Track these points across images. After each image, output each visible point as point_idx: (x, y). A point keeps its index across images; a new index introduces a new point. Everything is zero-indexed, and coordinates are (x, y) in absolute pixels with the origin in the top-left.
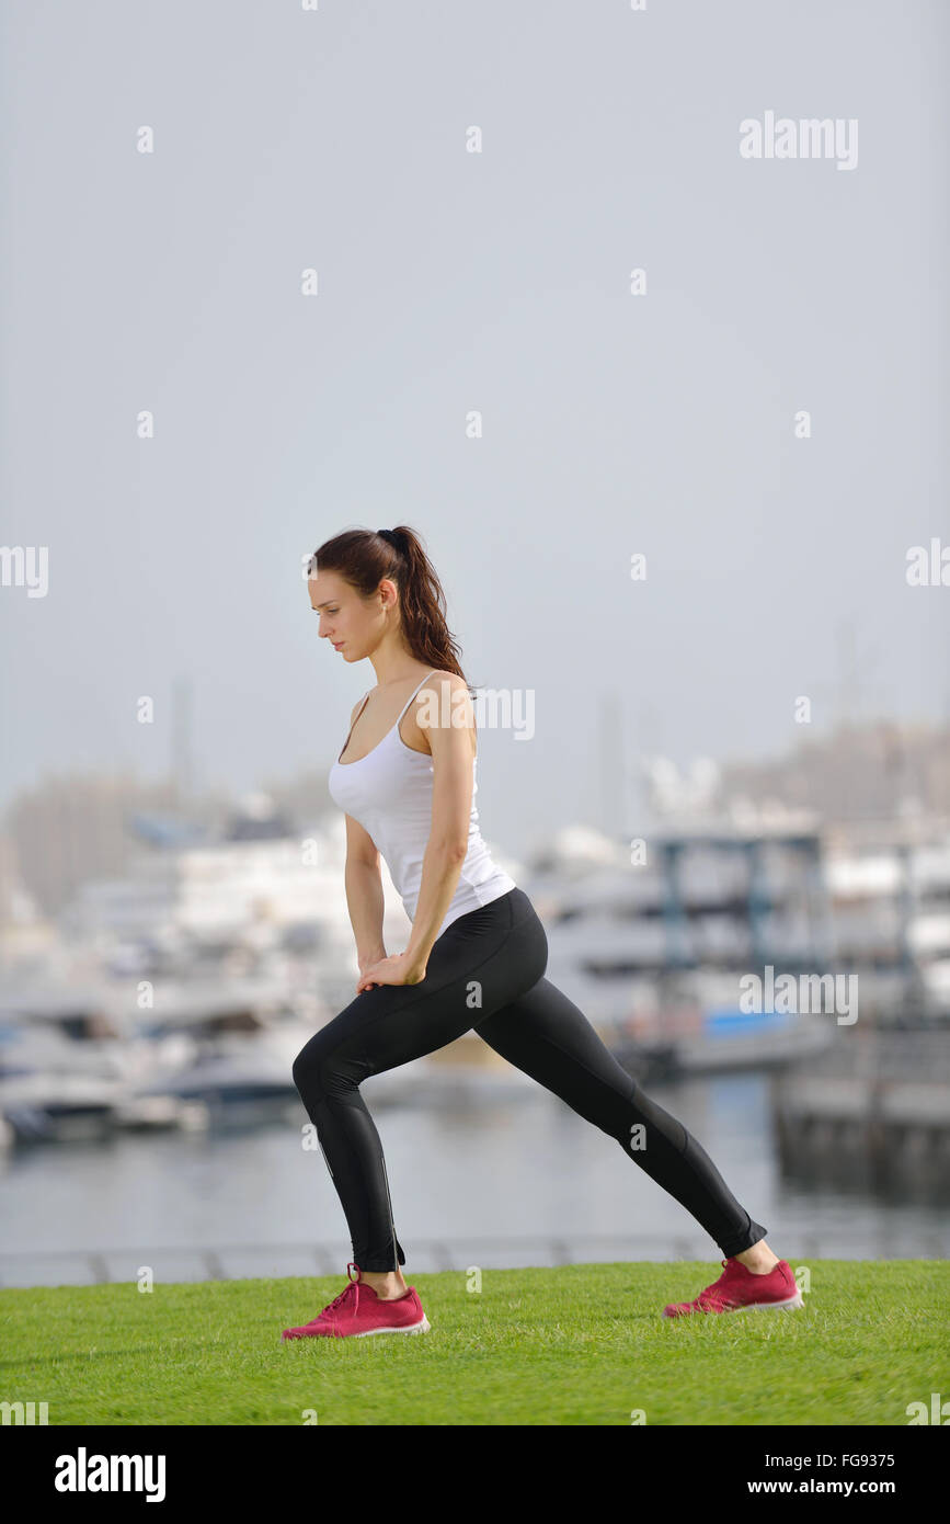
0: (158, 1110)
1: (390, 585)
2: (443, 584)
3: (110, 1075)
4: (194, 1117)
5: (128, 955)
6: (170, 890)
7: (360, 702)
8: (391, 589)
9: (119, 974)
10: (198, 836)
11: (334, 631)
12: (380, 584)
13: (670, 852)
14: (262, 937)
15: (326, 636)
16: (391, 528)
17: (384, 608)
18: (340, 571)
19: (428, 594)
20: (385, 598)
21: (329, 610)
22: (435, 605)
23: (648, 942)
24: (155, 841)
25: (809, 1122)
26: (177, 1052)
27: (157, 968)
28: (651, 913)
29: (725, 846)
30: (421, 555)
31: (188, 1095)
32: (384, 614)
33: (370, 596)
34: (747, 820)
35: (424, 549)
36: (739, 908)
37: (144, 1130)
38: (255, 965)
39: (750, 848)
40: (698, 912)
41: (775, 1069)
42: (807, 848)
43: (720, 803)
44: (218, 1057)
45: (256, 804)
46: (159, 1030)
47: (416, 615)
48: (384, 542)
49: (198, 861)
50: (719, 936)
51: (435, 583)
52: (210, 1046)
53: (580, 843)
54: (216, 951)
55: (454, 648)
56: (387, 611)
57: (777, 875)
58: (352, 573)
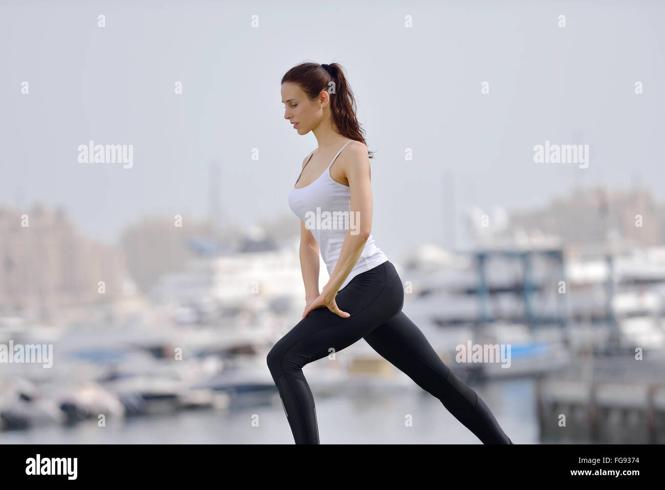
0: (201, 397)
1: (326, 94)
2: (355, 96)
3: (176, 378)
4: (221, 401)
5: (186, 313)
6: (209, 279)
7: (307, 157)
8: (326, 96)
9: (180, 324)
10: (223, 249)
11: (293, 117)
12: (321, 93)
13: (481, 258)
14: (259, 304)
15: (288, 118)
16: (329, 64)
17: (322, 106)
18: (299, 84)
19: (346, 101)
20: (323, 100)
21: (291, 104)
22: (351, 107)
23: (469, 307)
24: (200, 252)
25: (556, 406)
26: (212, 366)
27: (201, 321)
28: (471, 292)
29: (509, 255)
30: (344, 79)
31: (218, 389)
32: (321, 109)
33: (315, 99)
34: (523, 241)
35: (346, 76)
36: (519, 289)
37: (193, 408)
38: (254, 319)
39: (525, 257)
40: (495, 291)
41: (538, 377)
42: (556, 256)
43: (508, 232)
44: (234, 368)
45: (255, 232)
46: (202, 354)
47: (340, 112)
48: (324, 70)
49: (224, 263)
50: (507, 304)
51: (350, 95)
52: (230, 363)
53: (431, 254)
54: (232, 312)
55: (361, 131)
56: (323, 108)
57: (540, 271)
58: (305, 86)
